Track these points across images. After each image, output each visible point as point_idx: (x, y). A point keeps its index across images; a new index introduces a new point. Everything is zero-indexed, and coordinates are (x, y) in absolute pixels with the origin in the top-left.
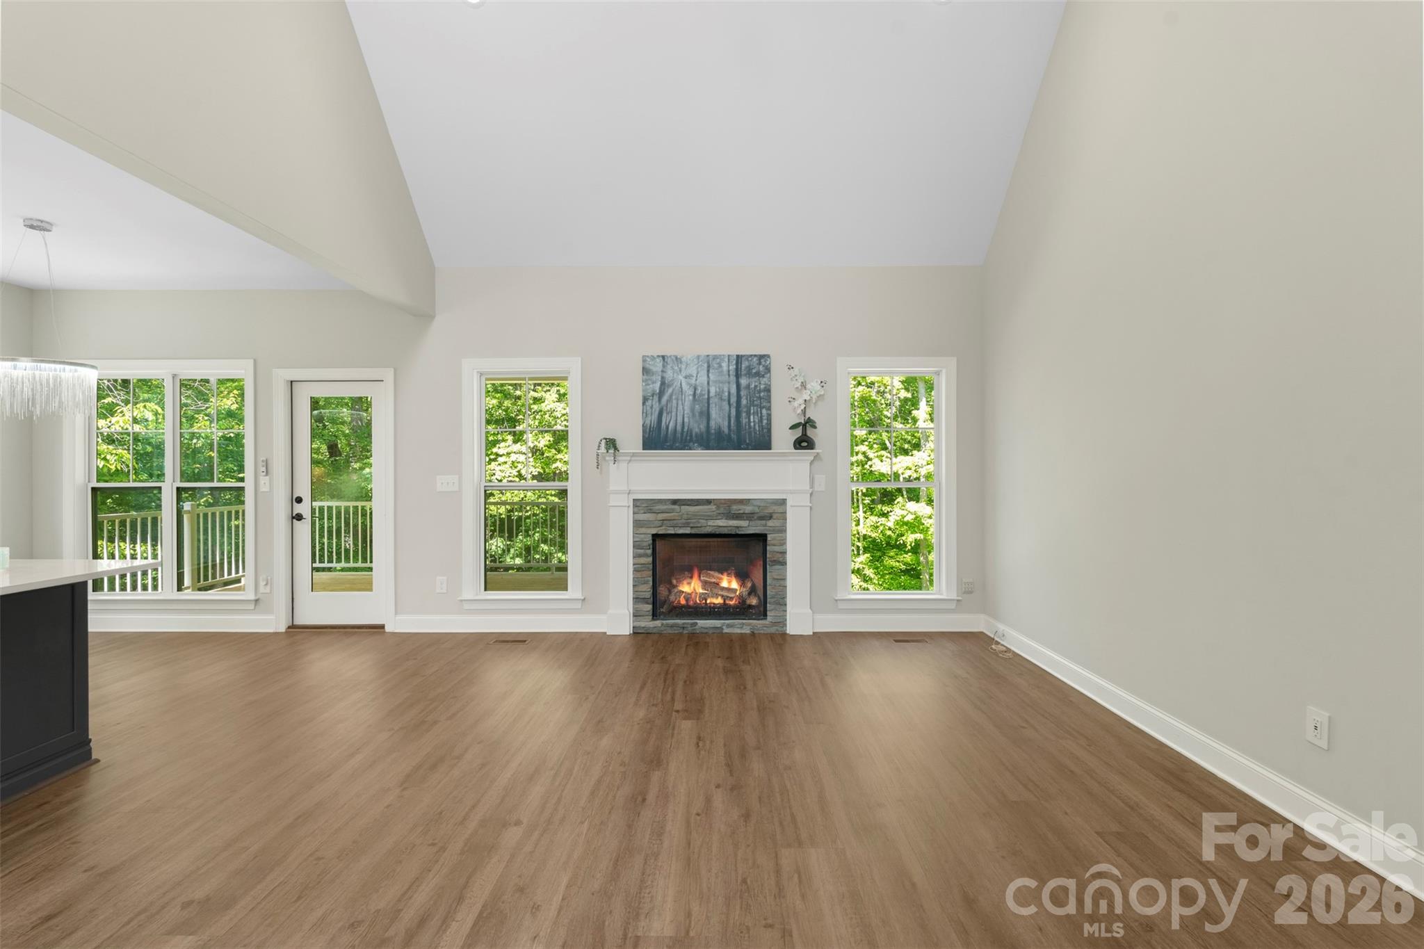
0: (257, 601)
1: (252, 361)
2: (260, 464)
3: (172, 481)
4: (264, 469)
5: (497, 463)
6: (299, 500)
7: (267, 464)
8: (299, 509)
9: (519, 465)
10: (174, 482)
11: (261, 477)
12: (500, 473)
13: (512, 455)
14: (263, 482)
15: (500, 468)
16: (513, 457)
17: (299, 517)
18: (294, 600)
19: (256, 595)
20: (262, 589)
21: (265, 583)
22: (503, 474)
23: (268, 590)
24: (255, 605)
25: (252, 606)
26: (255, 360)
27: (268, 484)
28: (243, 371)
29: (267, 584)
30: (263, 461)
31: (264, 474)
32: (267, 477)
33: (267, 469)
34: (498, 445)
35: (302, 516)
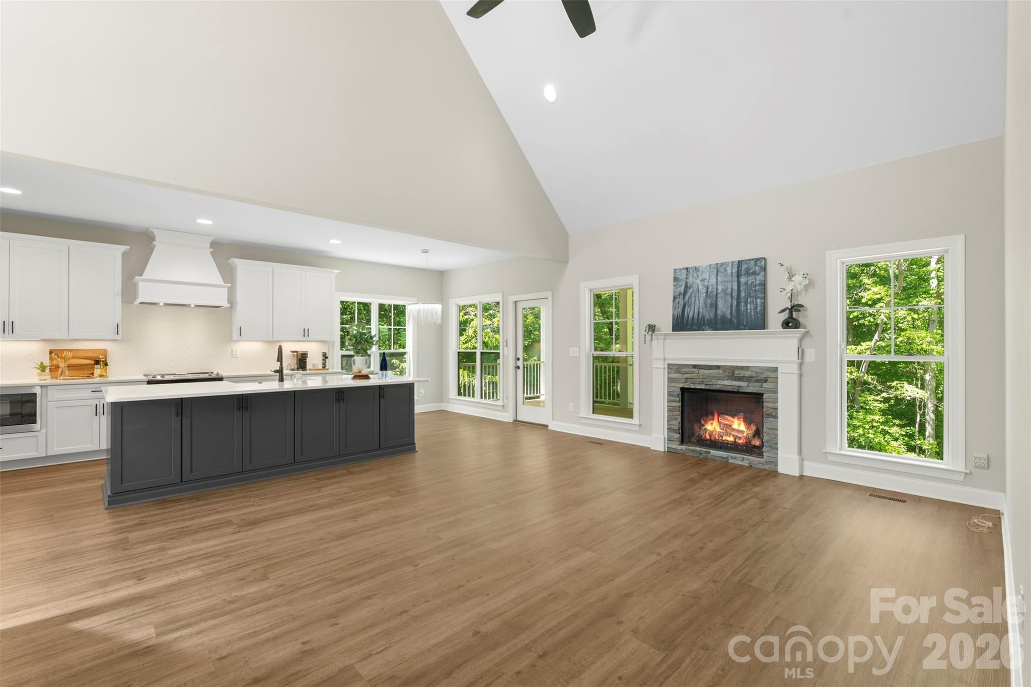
0: (503, 406)
1: (501, 293)
6: (519, 359)
8: (518, 363)
10: (480, 350)
14: (505, 350)
17: (518, 368)
18: (517, 408)
19: (503, 403)
21: (506, 398)
23: (507, 401)
25: (502, 409)
26: (503, 292)
27: (507, 352)
28: (499, 298)
30: (506, 340)
32: (507, 348)
33: (507, 344)
35: (520, 367)
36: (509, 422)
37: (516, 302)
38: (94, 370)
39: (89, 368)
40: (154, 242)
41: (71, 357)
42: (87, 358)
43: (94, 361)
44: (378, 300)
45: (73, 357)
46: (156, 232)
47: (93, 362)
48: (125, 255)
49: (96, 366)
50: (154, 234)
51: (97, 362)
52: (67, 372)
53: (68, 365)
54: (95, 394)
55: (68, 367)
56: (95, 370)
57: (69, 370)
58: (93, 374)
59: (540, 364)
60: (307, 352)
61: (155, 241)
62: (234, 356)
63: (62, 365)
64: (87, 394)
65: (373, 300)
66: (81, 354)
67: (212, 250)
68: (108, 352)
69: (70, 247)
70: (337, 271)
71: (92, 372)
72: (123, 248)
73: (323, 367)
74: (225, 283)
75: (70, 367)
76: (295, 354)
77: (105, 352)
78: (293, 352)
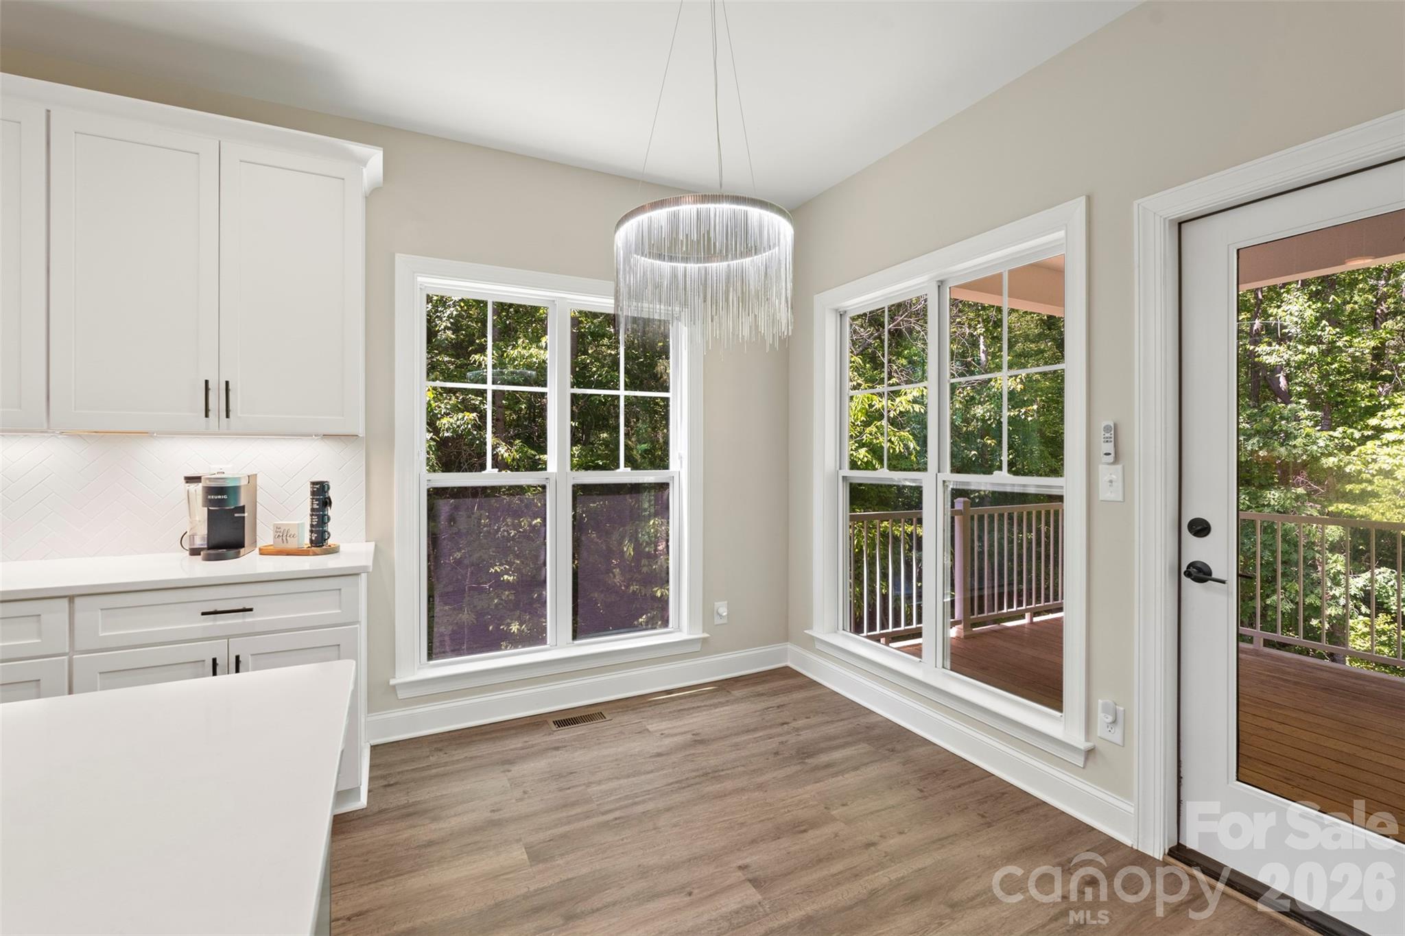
0: (1090, 753)
1: (1083, 200)
2: (1100, 435)
3: (937, 471)
4: (1110, 447)
6: (1201, 528)
7: (1115, 433)
8: (1197, 550)
10: (939, 472)
11: (1101, 466)
14: (1107, 478)
17: (1200, 573)
18: (1183, 781)
19: (1087, 739)
20: (1101, 729)
21: (1110, 719)
23: (1116, 735)
24: (1087, 759)
25: (1080, 761)
26: (1089, 197)
27: (1118, 485)
28: (1062, 234)
29: (1115, 722)
30: (1107, 429)
31: (1111, 458)
32: (1119, 467)
33: (1115, 446)
35: (1210, 573)
73: (311, 541)
78: (188, 480)
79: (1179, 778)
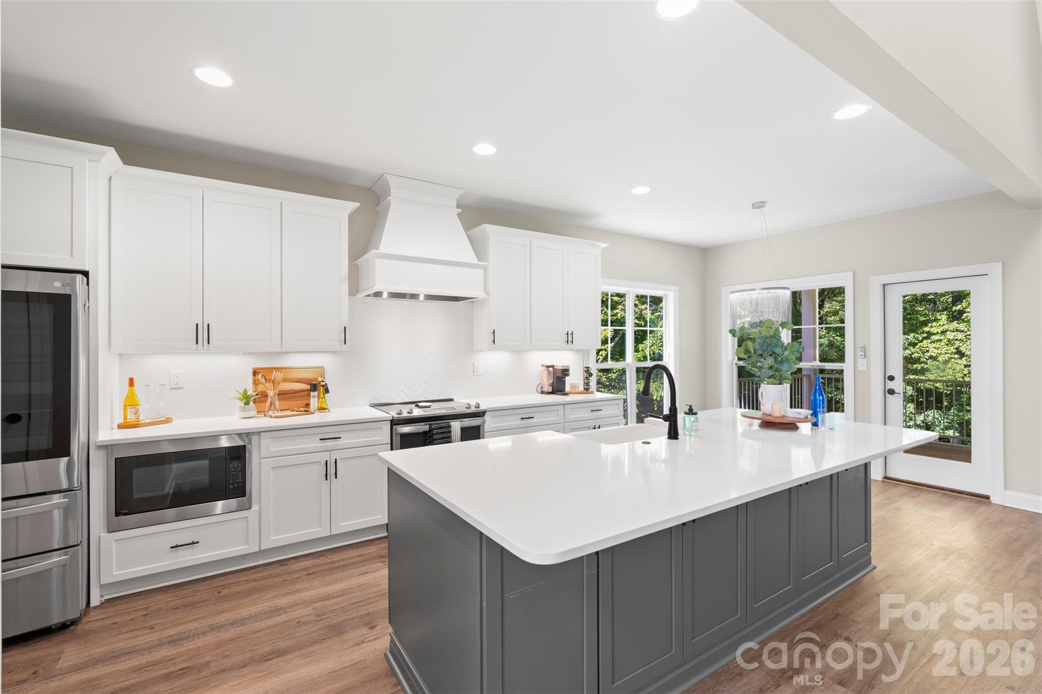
1: (852, 272)
2: (859, 349)
4: (862, 353)
5: (929, 341)
6: (891, 378)
7: (864, 349)
8: (891, 385)
9: (957, 342)
11: (859, 360)
12: (936, 351)
13: (948, 333)
14: (861, 364)
15: (934, 345)
16: (950, 335)
17: (891, 392)
22: (939, 351)
26: (854, 272)
27: (865, 365)
28: (844, 281)
30: (861, 347)
31: (863, 357)
32: (865, 360)
33: (864, 353)
34: (930, 325)
35: (894, 391)
36: (879, 481)
37: (884, 285)
38: (310, 400)
39: (303, 396)
40: (389, 198)
41: (281, 380)
42: (300, 381)
43: (310, 384)
44: (636, 290)
45: (285, 380)
46: (392, 181)
47: (308, 387)
48: (352, 217)
49: (312, 393)
50: (389, 184)
51: (314, 387)
52: (277, 403)
53: (280, 391)
54: (323, 444)
55: (278, 395)
56: (312, 399)
57: (279, 400)
58: (308, 405)
59: (801, 378)
60: (569, 367)
61: (390, 195)
62: (476, 374)
63: (271, 393)
64: (313, 443)
65: (628, 289)
66: (293, 375)
67: (460, 210)
68: (325, 371)
69: (283, 204)
70: (603, 245)
71: (307, 402)
72: (352, 206)
73: (585, 389)
74: (479, 261)
75: (283, 395)
76: (551, 369)
77: (321, 370)
78: (548, 367)
79: (886, 463)
